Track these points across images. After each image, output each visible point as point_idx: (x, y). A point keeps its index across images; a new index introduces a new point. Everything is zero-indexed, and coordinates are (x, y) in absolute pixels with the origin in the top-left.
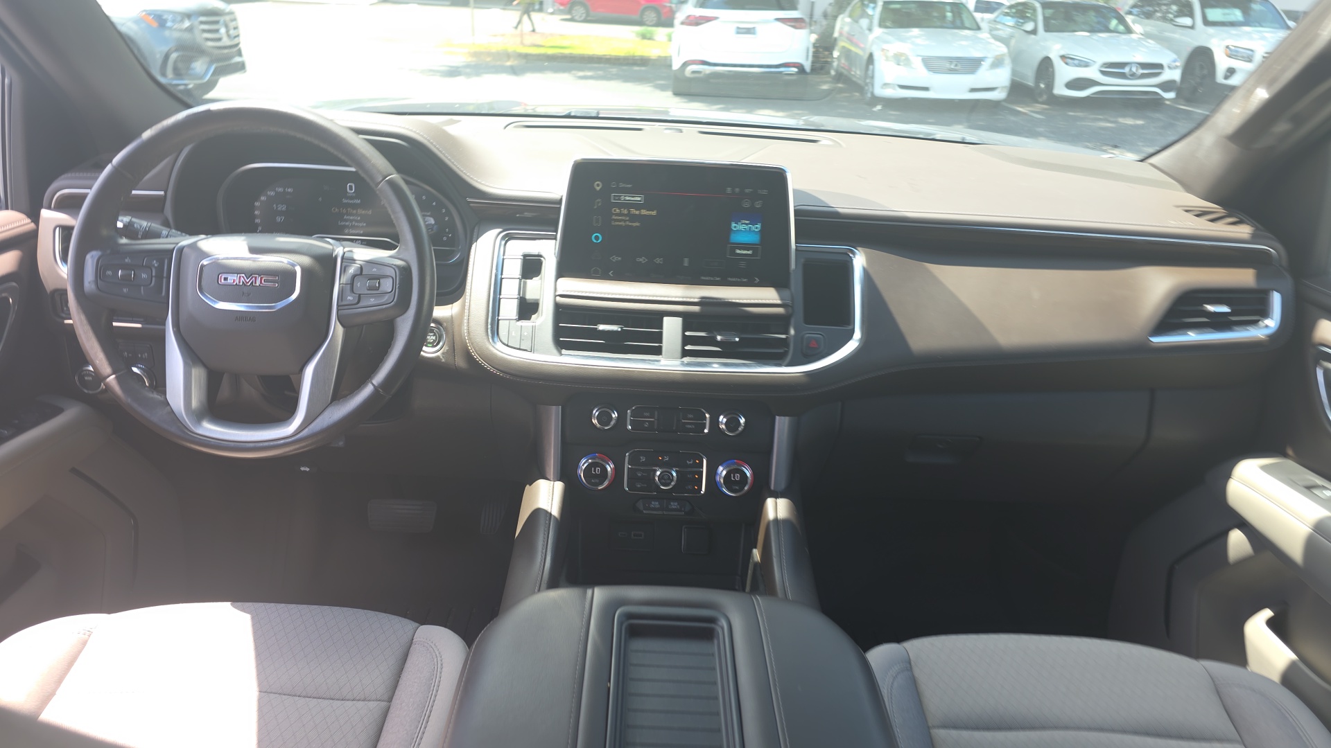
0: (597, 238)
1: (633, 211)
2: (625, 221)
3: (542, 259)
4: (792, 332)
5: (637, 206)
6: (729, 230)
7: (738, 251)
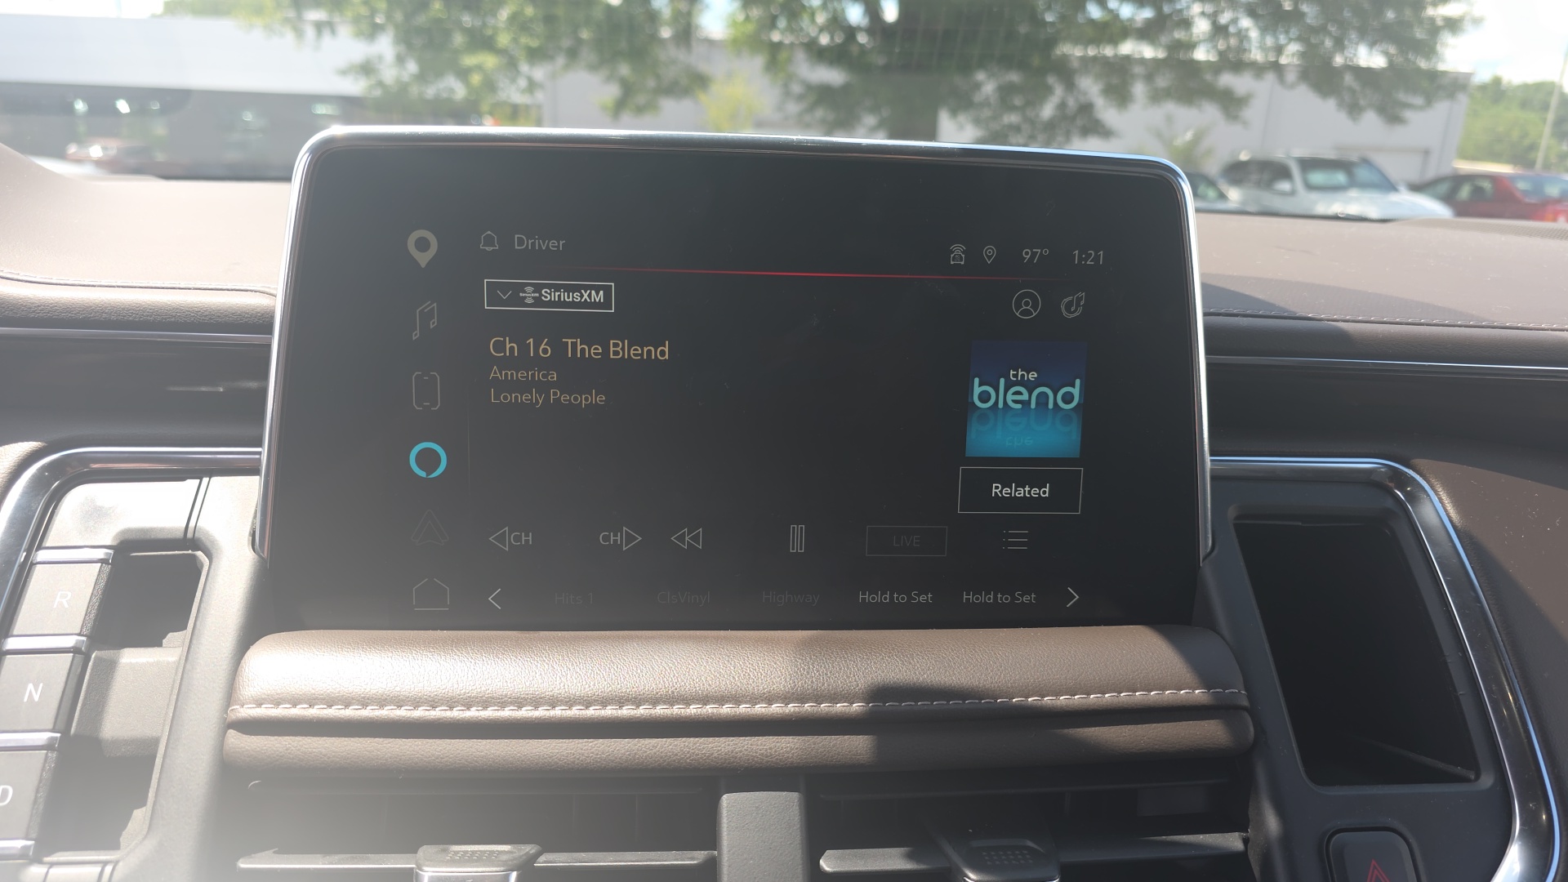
0: (428, 460)
1: (576, 346)
2: (544, 388)
3: (199, 553)
4: (1272, 823)
5: (592, 327)
6: (961, 411)
7: (996, 489)
